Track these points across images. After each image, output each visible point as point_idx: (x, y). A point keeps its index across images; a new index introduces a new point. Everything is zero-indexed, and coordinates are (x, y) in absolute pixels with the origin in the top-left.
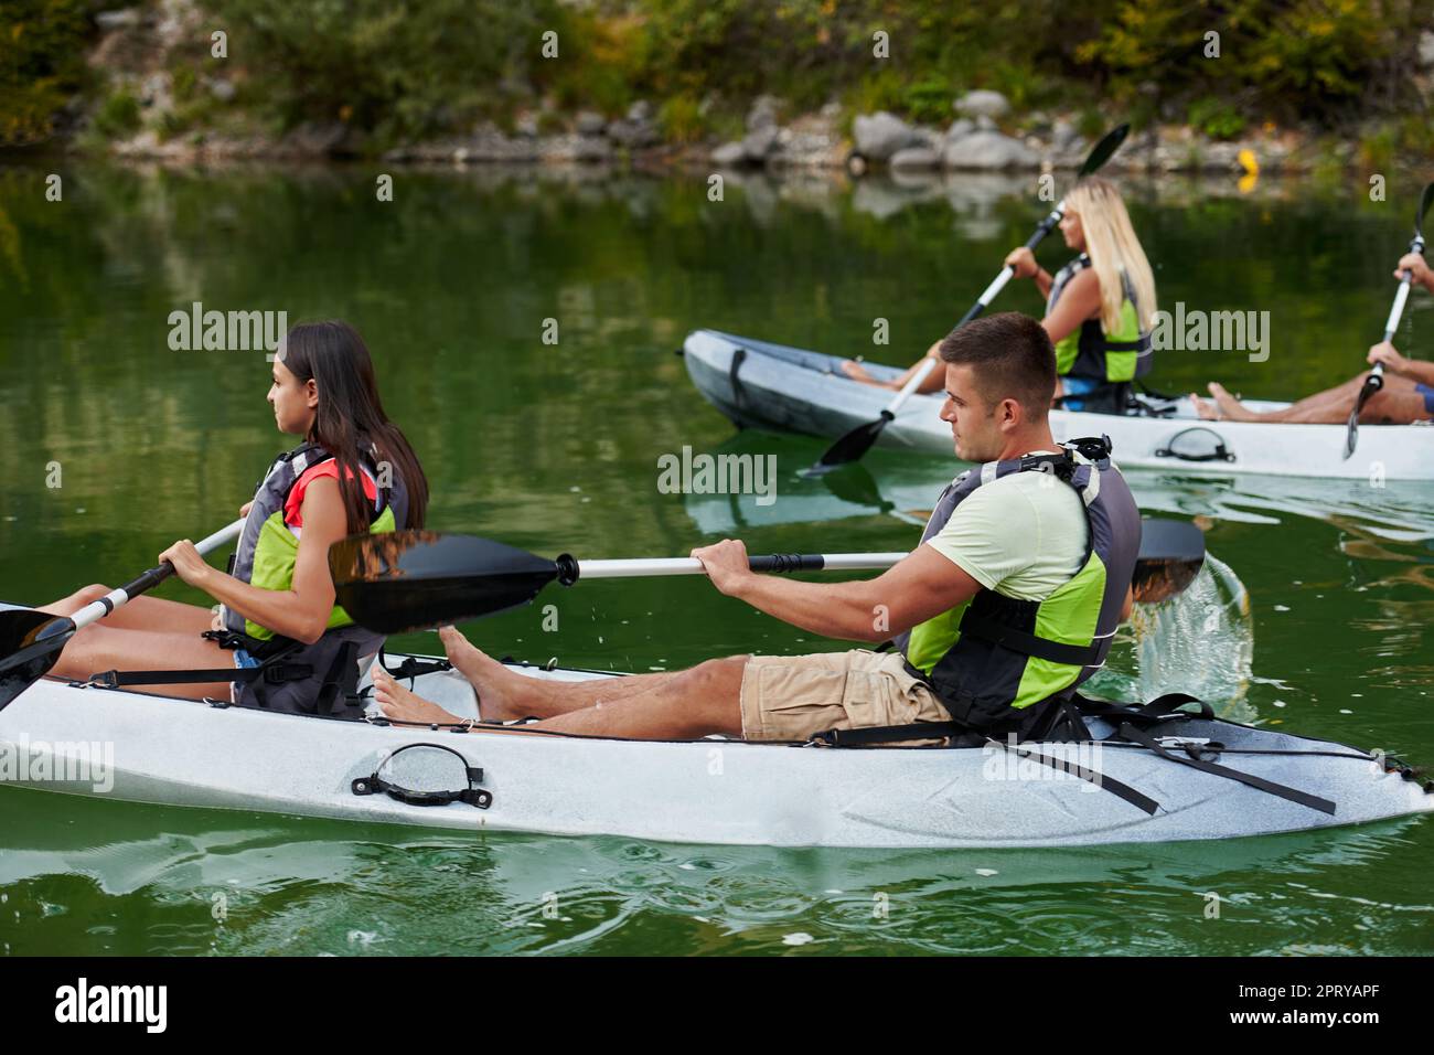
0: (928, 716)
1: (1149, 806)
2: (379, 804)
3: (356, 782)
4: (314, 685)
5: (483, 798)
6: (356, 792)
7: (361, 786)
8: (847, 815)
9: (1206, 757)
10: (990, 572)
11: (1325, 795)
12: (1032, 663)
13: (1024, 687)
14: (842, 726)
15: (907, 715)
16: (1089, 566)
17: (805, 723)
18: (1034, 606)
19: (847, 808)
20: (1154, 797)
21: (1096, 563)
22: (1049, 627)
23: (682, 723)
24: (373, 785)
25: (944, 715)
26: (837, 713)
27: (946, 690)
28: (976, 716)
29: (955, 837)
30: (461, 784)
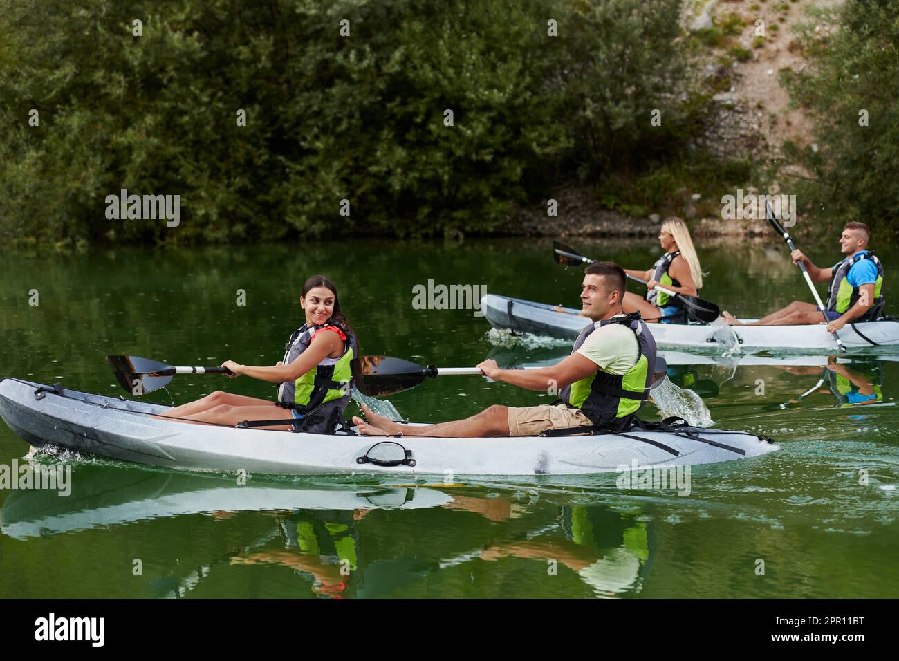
0: (584, 424)
1: (676, 453)
2: (369, 467)
3: (359, 458)
4: (324, 425)
5: (412, 462)
6: (359, 463)
7: (360, 460)
8: (560, 461)
9: (694, 435)
10: (602, 361)
11: (740, 448)
12: (622, 400)
13: (619, 410)
14: (551, 428)
15: (576, 423)
16: (641, 359)
17: (535, 428)
18: (621, 377)
19: (560, 459)
20: (677, 450)
21: (643, 359)
22: (627, 385)
23: (485, 430)
24: (365, 460)
25: (590, 423)
26: (548, 423)
27: (589, 413)
28: (602, 422)
29: (603, 468)
30: (402, 457)
